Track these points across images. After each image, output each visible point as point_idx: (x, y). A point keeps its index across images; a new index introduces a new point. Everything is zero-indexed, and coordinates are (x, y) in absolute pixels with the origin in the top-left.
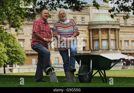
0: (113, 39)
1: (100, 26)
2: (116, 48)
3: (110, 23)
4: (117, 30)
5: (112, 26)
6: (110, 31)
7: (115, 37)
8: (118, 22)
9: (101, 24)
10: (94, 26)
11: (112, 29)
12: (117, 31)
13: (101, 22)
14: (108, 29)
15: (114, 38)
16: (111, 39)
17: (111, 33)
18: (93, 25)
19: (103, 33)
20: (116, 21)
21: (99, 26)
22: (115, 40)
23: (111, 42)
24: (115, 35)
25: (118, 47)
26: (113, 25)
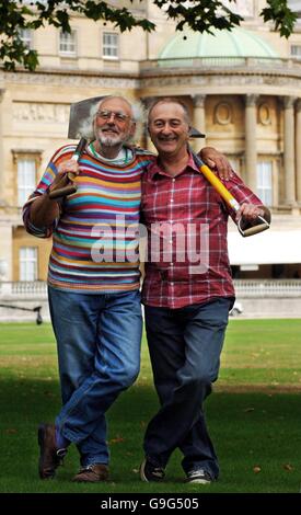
0: (270, 155)
1: (202, 81)
2: (281, 202)
3: (253, 66)
4: (290, 105)
5: (267, 83)
6: (251, 111)
7: (279, 140)
8: (295, 61)
9: (208, 75)
10: (169, 84)
11: (264, 101)
12: (290, 112)
13: (208, 63)
14: (241, 100)
15: (273, 149)
16: (260, 155)
17: (259, 121)
18: (165, 77)
19: (215, 121)
20: (286, 54)
21: (194, 80)
22: (281, 158)
23: (258, 167)
24: (279, 132)
25: (297, 198)
26: (271, 77)
